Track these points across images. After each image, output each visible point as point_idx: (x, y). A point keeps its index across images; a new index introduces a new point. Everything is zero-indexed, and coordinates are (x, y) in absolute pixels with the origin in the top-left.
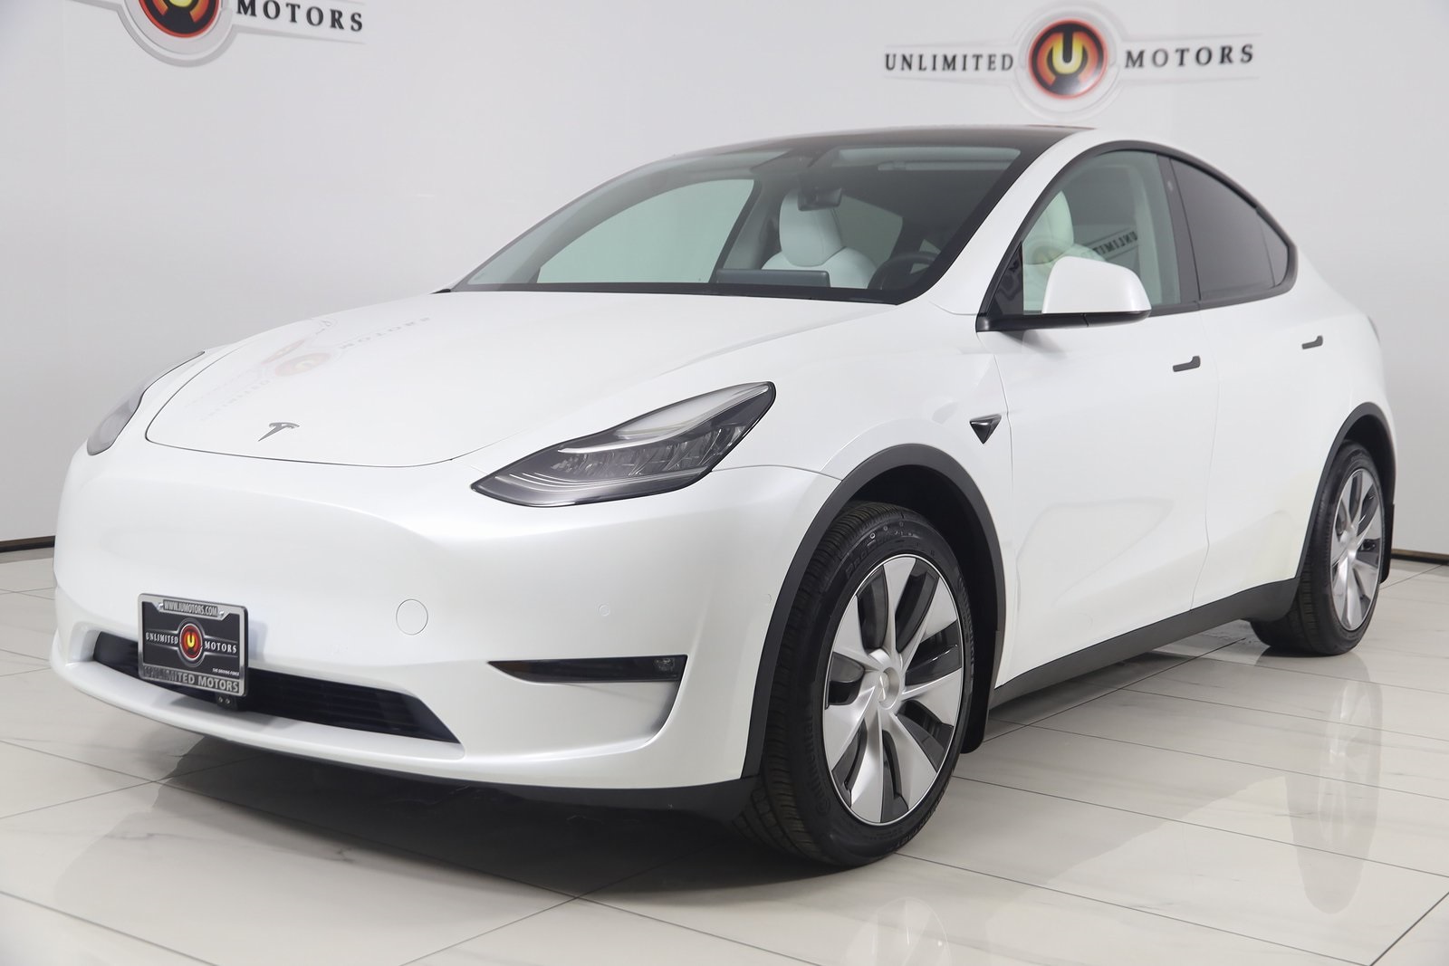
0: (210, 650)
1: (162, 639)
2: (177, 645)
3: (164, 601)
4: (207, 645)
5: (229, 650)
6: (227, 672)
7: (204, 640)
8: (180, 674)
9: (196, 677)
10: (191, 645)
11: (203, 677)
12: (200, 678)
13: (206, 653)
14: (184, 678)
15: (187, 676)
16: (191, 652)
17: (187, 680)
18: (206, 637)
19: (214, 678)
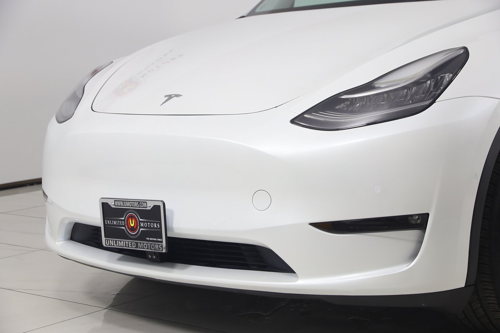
0: (144, 227)
1: (115, 223)
2: (124, 226)
3: (114, 201)
4: (142, 225)
5: (155, 226)
6: (155, 239)
7: (140, 222)
8: (127, 243)
9: (137, 243)
10: (132, 225)
11: (140, 243)
12: (139, 244)
13: (141, 229)
14: (130, 245)
15: (132, 243)
16: (133, 229)
17: (132, 245)
18: (141, 220)
19: (147, 243)
